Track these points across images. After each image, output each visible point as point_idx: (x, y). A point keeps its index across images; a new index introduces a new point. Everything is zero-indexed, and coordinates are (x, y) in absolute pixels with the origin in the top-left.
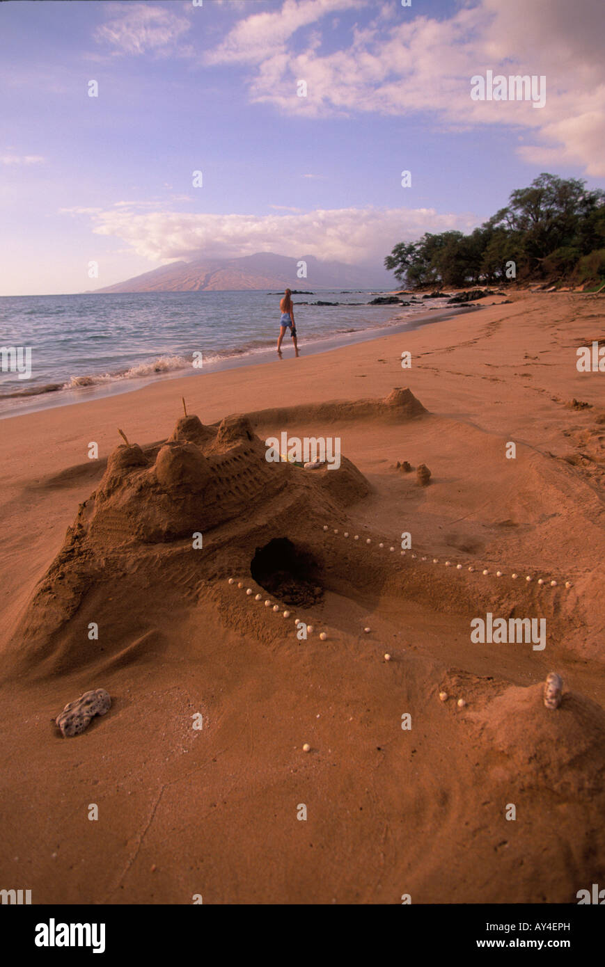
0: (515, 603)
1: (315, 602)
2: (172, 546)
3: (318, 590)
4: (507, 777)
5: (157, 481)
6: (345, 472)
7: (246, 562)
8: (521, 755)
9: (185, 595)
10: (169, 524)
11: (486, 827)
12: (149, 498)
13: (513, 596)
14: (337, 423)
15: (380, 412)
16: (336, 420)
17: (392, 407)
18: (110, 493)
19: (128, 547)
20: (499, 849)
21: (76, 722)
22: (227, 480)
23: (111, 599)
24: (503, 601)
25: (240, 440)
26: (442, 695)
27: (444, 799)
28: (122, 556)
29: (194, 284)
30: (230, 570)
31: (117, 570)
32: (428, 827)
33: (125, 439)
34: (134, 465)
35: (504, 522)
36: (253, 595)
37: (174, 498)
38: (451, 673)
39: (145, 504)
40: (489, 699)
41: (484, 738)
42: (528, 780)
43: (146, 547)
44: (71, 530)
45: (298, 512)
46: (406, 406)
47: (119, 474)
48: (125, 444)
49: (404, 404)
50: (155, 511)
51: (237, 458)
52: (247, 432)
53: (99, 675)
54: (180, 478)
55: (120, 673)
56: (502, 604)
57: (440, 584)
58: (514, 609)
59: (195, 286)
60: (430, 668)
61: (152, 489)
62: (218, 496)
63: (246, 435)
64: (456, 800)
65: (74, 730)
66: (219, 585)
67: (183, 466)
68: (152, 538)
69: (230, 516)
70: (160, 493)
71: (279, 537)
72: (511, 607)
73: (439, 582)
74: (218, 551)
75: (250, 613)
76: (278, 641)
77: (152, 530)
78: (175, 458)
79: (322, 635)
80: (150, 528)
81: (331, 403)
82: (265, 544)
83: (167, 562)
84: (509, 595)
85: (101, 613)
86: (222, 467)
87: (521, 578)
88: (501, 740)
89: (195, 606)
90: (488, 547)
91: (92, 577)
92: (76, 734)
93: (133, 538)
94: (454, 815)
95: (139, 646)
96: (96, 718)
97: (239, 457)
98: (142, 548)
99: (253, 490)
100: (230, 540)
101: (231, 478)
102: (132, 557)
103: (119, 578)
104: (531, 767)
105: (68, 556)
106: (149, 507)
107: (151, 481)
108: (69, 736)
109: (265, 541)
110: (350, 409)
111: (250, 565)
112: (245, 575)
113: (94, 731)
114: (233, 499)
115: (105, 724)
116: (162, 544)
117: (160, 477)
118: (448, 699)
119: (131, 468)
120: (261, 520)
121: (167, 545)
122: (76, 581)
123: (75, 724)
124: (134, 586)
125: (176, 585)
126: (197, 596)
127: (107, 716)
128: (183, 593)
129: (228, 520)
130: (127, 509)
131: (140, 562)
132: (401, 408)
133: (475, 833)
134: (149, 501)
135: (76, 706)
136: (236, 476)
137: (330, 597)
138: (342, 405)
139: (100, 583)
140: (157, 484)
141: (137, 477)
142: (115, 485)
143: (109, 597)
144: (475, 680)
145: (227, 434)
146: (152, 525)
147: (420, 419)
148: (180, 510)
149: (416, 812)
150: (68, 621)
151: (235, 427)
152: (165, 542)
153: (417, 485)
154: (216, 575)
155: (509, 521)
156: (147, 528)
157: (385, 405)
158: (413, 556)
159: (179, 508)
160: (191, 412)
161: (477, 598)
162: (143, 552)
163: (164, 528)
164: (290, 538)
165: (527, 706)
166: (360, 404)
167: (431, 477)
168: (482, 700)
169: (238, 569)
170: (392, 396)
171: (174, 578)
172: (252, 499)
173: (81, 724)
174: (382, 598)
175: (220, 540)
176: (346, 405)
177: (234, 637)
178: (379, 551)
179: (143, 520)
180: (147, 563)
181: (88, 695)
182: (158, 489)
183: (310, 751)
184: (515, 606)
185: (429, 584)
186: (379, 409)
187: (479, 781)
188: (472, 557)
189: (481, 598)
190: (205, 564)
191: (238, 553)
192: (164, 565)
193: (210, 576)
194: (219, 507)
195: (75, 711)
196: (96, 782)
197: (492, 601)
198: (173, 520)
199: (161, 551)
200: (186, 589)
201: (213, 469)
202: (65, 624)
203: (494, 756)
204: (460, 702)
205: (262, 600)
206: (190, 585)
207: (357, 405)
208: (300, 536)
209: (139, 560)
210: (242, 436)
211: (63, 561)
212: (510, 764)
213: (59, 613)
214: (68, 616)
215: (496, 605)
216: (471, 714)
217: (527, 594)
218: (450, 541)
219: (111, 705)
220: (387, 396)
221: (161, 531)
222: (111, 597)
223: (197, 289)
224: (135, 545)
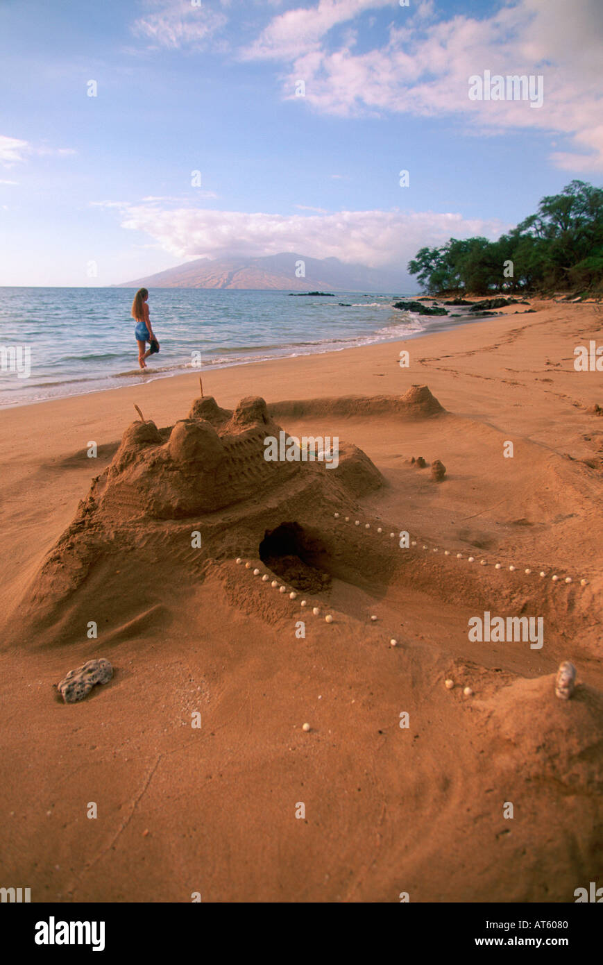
0: (527, 598)
1: (322, 588)
2: (182, 523)
3: (325, 577)
4: (513, 766)
5: (171, 457)
6: (358, 463)
7: (256, 543)
8: (529, 743)
9: (192, 573)
10: (180, 501)
11: (488, 814)
12: (161, 475)
13: (526, 591)
14: (353, 418)
15: (397, 408)
16: (352, 415)
17: (410, 404)
18: (123, 467)
19: (138, 521)
20: (501, 837)
21: (78, 688)
22: (240, 461)
23: (118, 572)
24: (515, 595)
25: (255, 423)
26: (449, 683)
27: (446, 784)
28: (131, 530)
29: (217, 281)
30: (238, 550)
31: (125, 544)
32: (427, 812)
33: (141, 415)
34: (148, 441)
35: (519, 521)
36: (260, 575)
37: (186, 475)
38: (458, 662)
39: (157, 480)
40: (497, 688)
41: (491, 725)
42: (535, 770)
43: (155, 523)
44: (82, 504)
45: (310, 497)
46: (424, 404)
47: (133, 449)
48: (141, 420)
49: (421, 402)
50: (166, 488)
51: (251, 439)
52: (263, 416)
53: (102, 645)
54: (192, 456)
55: (123, 645)
56: (514, 598)
57: (451, 576)
58: (525, 605)
59: (218, 284)
60: (436, 657)
61: (165, 465)
62: (230, 476)
63: (262, 418)
64: (458, 786)
65: (75, 696)
66: (226, 564)
67: (197, 443)
68: (162, 514)
69: (241, 497)
70: (172, 469)
71: (289, 521)
72: (523, 602)
73: (449, 573)
74: (227, 531)
75: (256, 593)
76: (283, 621)
77: (163, 506)
78: (190, 434)
79: (328, 618)
80: (160, 504)
81: (347, 398)
82: (275, 527)
83: (175, 538)
84: (521, 590)
85: (108, 585)
86: (235, 447)
87: (534, 573)
88: (508, 729)
89: (201, 584)
90: (501, 543)
91: (101, 548)
92: (77, 700)
93: (143, 514)
94: (455, 801)
95: (144, 619)
96: (97, 687)
97: (253, 439)
98: (152, 523)
99: (265, 473)
100: (240, 520)
101: (244, 459)
102: (141, 531)
103: (127, 552)
104: (539, 756)
105: (79, 527)
106: (160, 483)
107: (164, 457)
108: (70, 702)
109: (276, 523)
110: (367, 405)
111: (258, 547)
112: (253, 556)
113: (95, 698)
114: (245, 480)
115: (106, 693)
116: (172, 521)
117: (173, 453)
118: (454, 687)
119: (145, 444)
120: (272, 503)
121: (176, 521)
122: (85, 551)
123: (76, 690)
124: (142, 560)
125: (183, 561)
126: (204, 574)
127: (108, 685)
128: (191, 570)
129: (239, 501)
130: (139, 485)
131: (150, 537)
132: (418, 405)
133: (475, 820)
134: (161, 478)
135: (78, 673)
136: (249, 458)
137: (337, 585)
138: (359, 400)
139: (108, 555)
140: (169, 461)
141: (150, 453)
142: (129, 460)
143: (116, 570)
144: (483, 670)
145: (243, 417)
146: (162, 501)
147: (437, 417)
148: (191, 488)
149: (416, 795)
150: (75, 591)
151: (251, 409)
152: (175, 519)
153: (431, 481)
154: (223, 554)
155: (524, 519)
156: (157, 504)
157: (402, 402)
158: (424, 547)
159: (190, 485)
160: (207, 394)
161: (488, 592)
162: (152, 528)
163: (175, 504)
164: (300, 523)
165: (537, 695)
166: (377, 400)
167: (445, 474)
168: (489, 690)
169: (247, 549)
170: (410, 393)
171: (182, 555)
172: (264, 482)
173: (82, 691)
174: (390, 588)
175: (230, 520)
176: (363, 400)
177: (238, 616)
178: (389, 539)
179: (154, 495)
180: (157, 538)
181: (91, 663)
182: (171, 465)
183: (309, 731)
184: (527, 601)
185: (440, 575)
186: (395, 406)
187: (483, 768)
188: (484, 553)
189: (492, 591)
190: (214, 543)
191: (248, 535)
192: (173, 542)
193: (218, 555)
194: (231, 487)
195: (77, 678)
196: (94, 747)
197: (504, 595)
198: (183, 497)
199: (170, 527)
200: (193, 566)
201: (226, 449)
202: (72, 593)
203: (499, 744)
204: (467, 690)
205: (269, 581)
206: (198, 563)
207: (374, 401)
208: (310, 521)
209: (148, 535)
210: (257, 418)
211: (73, 532)
212: (516, 752)
213: (66, 582)
214: (75, 586)
215: (508, 600)
216: (477, 703)
217: (540, 590)
218: (463, 536)
219: (113, 675)
220: (404, 392)
221: (171, 507)
222: (117, 570)
223: (219, 286)
224: (145, 520)
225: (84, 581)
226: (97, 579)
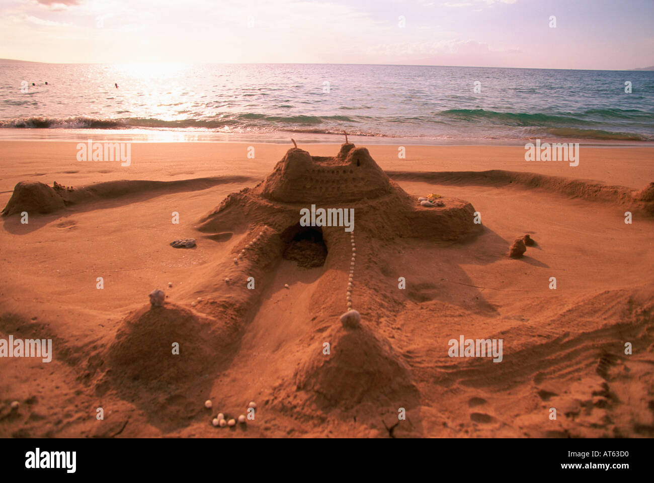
10: (273, 190)
15: (622, 201)
16: (577, 197)
19: (257, 195)
22: (317, 181)
23: (233, 212)
24: (323, 310)
25: (350, 163)
28: (251, 197)
31: (244, 202)
33: (295, 145)
39: (273, 178)
43: (261, 198)
50: (273, 183)
51: (335, 172)
52: (358, 160)
56: (321, 311)
63: (357, 161)
66: (260, 226)
68: (265, 195)
74: (280, 213)
80: (268, 190)
83: (261, 208)
84: (328, 309)
86: (317, 172)
91: (234, 200)
93: (261, 192)
95: (222, 235)
96: (183, 246)
97: (338, 171)
99: (331, 193)
100: (289, 211)
101: (320, 180)
102: (253, 199)
103: (241, 205)
106: (274, 180)
108: (172, 246)
121: (268, 200)
123: (175, 244)
124: (243, 211)
125: (255, 219)
126: (255, 228)
127: (187, 248)
128: (252, 224)
136: (325, 181)
139: (234, 204)
146: (269, 188)
157: (630, 196)
159: (280, 184)
162: (259, 199)
163: (271, 192)
166: (609, 190)
169: (280, 226)
171: (256, 216)
173: (178, 245)
175: (286, 209)
176: (595, 186)
179: (269, 185)
180: (254, 205)
186: (623, 198)
190: (271, 216)
191: (288, 219)
192: (258, 209)
193: (267, 222)
197: (322, 307)
198: (275, 189)
199: (264, 202)
200: (255, 222)
201: (308, 171)
202: (216, 213)
206: (258, 222)
209: (254, 202)
210: (352, 160)
219: (192, 245)
220: (638, 188)
221: (269, 193)
224: (259, 196)
225: (222, 210)
226: (225, 212)
